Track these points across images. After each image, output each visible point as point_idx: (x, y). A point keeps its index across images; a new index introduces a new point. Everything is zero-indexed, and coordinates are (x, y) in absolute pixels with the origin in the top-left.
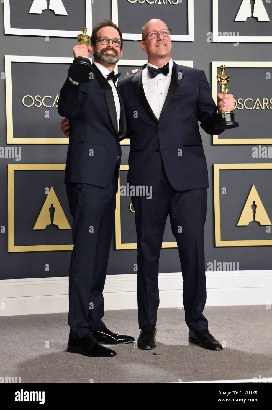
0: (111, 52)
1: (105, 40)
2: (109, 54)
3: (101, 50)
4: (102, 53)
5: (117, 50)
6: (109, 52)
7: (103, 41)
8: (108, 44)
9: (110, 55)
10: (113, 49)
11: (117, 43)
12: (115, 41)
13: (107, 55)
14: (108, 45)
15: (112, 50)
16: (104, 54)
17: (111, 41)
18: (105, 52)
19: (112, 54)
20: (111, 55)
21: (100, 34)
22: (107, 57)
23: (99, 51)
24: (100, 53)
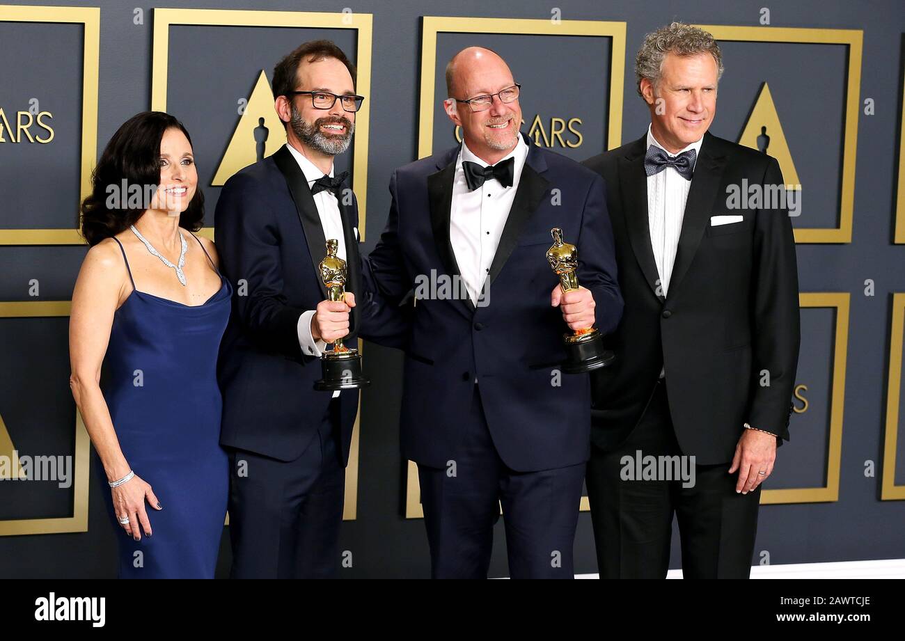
0: (337, 128)
1: (326, 96)
2: (335, 133)
3: (314, 121)
4: (315, 128)
6: (335, 127)
7: (321, 99)
8: (333, 106)
9: (336, 136)
10: (344, 120)
11: (349, 101)
12: (345, 98)
13: (329, 137)
14: (331, 111)
15: (339, 123)
16: (320, 132)
17: (338, 100)
18: (324, 126)
19: (340, 132)
23: (309, 123)
24: (312, 128)
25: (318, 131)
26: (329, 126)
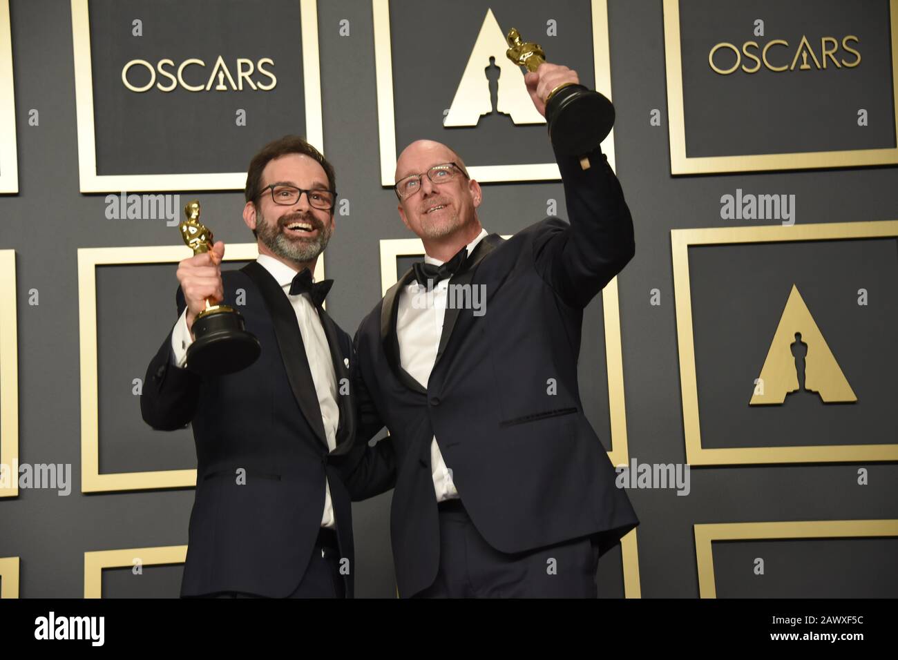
1: (289, 191)
4: (278, 228)
8: (297, 202)
9: (301, 237)
11: (320, 199)
12: (315, 197)
14: (297, 207)
16: (284, 234)
17: (304, 194)
21: (273, 175)
24: (274, 229)
25: (282, 232)
26: (294, 225)
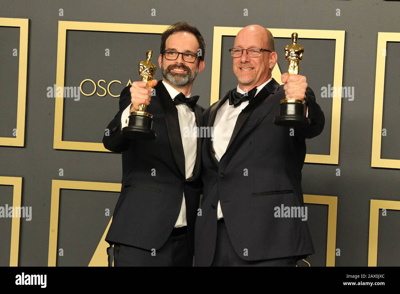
1: (173, 52)
2: (177, 72)
3: (168, 67)
4: (168, 71)
5: (190, 67)
6: (177, 70)
7: (170, 54)
8: (177, 58)
9: (177, 74)
10: (183, 66)
11: (190, 56)
12: (187, 55)
13: (174, 75)
14: (176, 61)
15: (181, 68)
17: (180, 55)
18: (173, 69)
19: (181, 73)
20: (179, 75)
21: (168, 43)
22: (174, 78)
24: (166, 71)
